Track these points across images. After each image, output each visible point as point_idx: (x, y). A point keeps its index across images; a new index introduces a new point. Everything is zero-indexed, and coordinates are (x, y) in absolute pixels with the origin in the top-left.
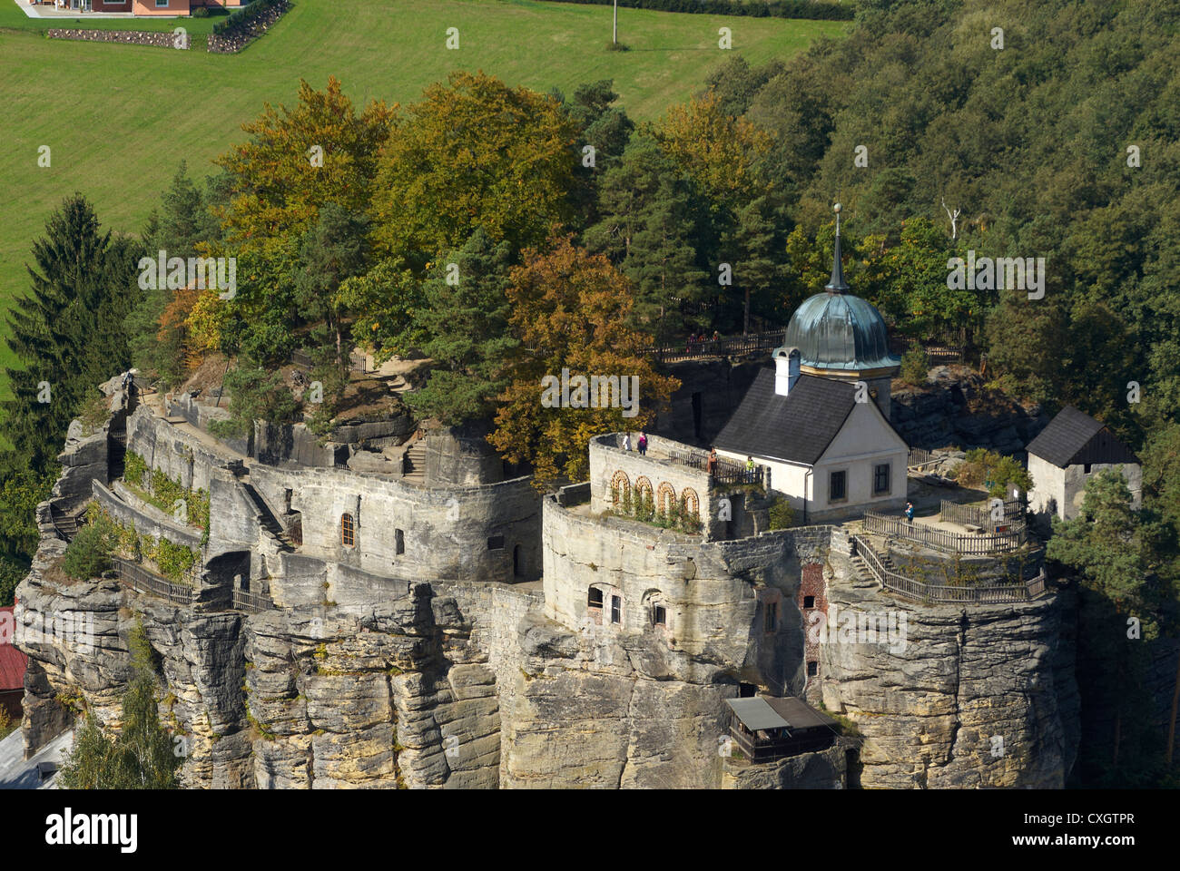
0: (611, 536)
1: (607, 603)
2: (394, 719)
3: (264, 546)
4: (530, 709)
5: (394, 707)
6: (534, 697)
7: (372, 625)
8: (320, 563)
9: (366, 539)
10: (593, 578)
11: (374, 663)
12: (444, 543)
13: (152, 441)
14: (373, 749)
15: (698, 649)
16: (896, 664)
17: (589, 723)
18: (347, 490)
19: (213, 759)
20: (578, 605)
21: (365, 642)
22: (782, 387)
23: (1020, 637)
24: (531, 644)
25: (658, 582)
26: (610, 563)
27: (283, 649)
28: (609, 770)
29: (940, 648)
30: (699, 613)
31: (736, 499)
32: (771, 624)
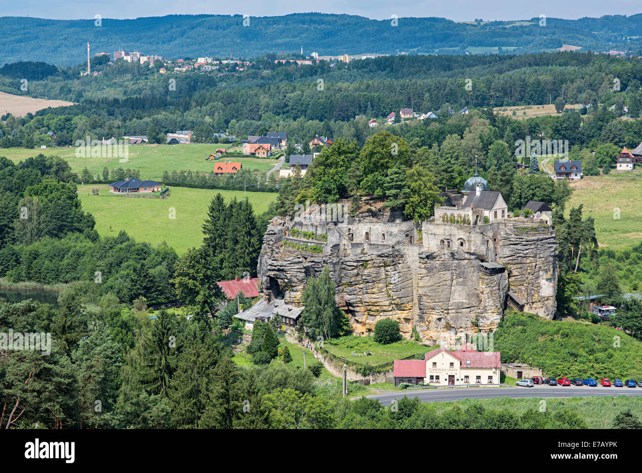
1: (446, 242)
2: (386, 278)
3: (344, 242)
4: (424, 271)
5: (387, 275)
6: (425, 268)
7: (380, 256)
8: (360, 244)
9: (373, 237)
10: (442, 238)
11: (381, 264)
12: (395, 236)
14: (381, 285)
15: (472, 251)
16: (520, 251)
17: (442, 273)
18: (367, 227)
20: (437, 245)
21: (379, 260)
22: (478, 193)
23: (550, 243)
25: (462, 236)
26: (447, 233)
27: (355, 264)
28: (448, 283)
29: (532, 247)
30: (472, 243)
31: (477, 216)
32: (488, 245)
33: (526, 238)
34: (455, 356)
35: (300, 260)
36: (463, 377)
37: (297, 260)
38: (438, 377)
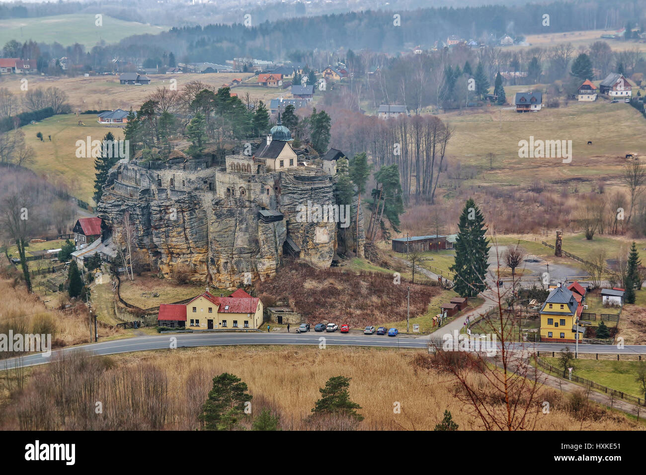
0: (231, 176)
1: (231, 191)
2: (184, 222)
3: (153, 187)
4: (215, 217)
5: (184, 220)
6: (215, 214)
7: (178, 201)
8: (166, 190)
9: (176, 184)
10: (228, 186)
12: (193, 183)
13: (127, 169)
14: (180, 229)
15: (252, 199)
16: (297, 200)
17: (228, 219)
18: (171, 173)
19: (143, 236)
20: (225, 193)
22: (268, 143)
23: (324, 193)
24: (214, 203)
25: (243, 185)
26: (231, 182)
27: (158, 209)
28: (233, 229)
29: (306, 196)
30: (252, 192)
31: (259, 166)
32: (268, 194)
33: (301, 187)
34: (214, 302)
35: (120, 203)
36: (221, 322)
37: (117, 203)
38: (197, 321)
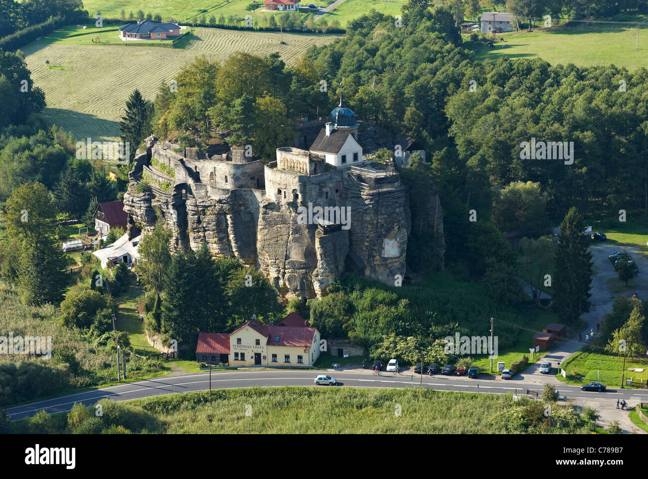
0: (283, 175)
1: (283, 193)
2: (227, 227)
3: (190, 181)
4: (263, 222)
5: (227, 223)
6: (264, 219)
7: (220, 201)
8: (205, 185)
9: (218, 179)
10: (279, 187)
11: (221, 212)
12: (238, 179)
13: (159, 154)
16: (361, 206)
17: (279, 226)
18: (212, 165)
20: (275, 194)
21: (218, 207)
22: (328, 133)
23: (394, 198)
24: (263, 205)
25: (296, 187)
26: (283, 182)
27: (196, 209)
28: (285, 238)
29: (373, 202)
30: (308, 195)
31: (316, 164)
32: (327, 197)
34: (262, 332)
36: (271, 356)
38: (243, 355)
